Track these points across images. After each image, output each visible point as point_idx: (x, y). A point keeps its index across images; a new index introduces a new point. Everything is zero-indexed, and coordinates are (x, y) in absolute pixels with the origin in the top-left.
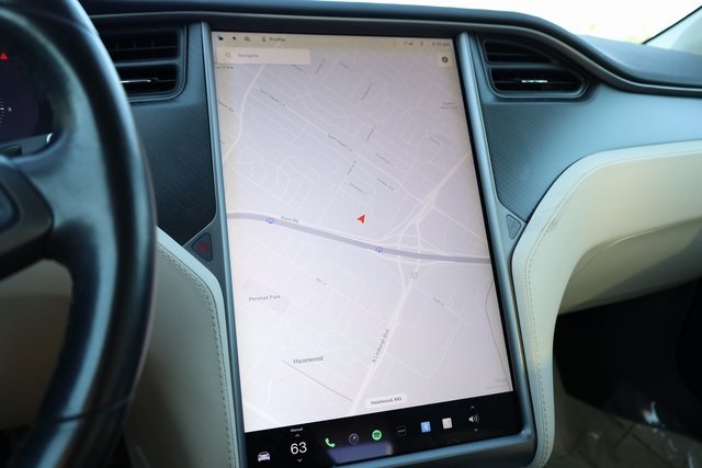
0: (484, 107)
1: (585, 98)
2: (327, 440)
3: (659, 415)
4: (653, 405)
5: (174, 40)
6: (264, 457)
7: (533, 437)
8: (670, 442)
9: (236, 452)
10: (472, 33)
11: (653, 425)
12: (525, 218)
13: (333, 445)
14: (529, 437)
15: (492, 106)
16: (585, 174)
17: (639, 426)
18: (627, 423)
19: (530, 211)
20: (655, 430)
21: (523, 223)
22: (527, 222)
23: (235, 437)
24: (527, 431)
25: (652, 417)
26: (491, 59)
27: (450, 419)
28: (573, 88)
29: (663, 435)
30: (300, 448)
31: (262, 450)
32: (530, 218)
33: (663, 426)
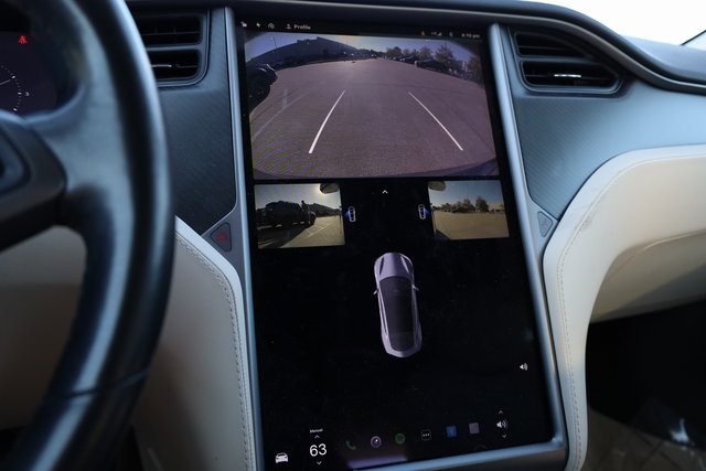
0: (515, 101)
1: (620, 94)
2: (348, 443)
3: (689, 434)
4: (682, 422)
5: (197, 25)
6: (282, 458)
7: (565, 445)
8: (700, 462)
9: (253, 452)
10: (504, 25)
11: (682, 443)
12: (557, 216)
13: (354, 448)
14: (561, 445)
15: (524, 99)
16: (620, 172)
17: (667, 444)
18: (654, 440)
19: (563, 208)
20: (684, 448)
21: (555, 221)
22: (559, 220)
23: (252, 435)
24: (558, 439)
25: (682, 436)
26: (522, 52)
27: (476, 424)
28: (607, 84)
29: (692, 453)
30: (319, 450)
31: (281, 451)
32: (562, 216)
33: (693, 444)
